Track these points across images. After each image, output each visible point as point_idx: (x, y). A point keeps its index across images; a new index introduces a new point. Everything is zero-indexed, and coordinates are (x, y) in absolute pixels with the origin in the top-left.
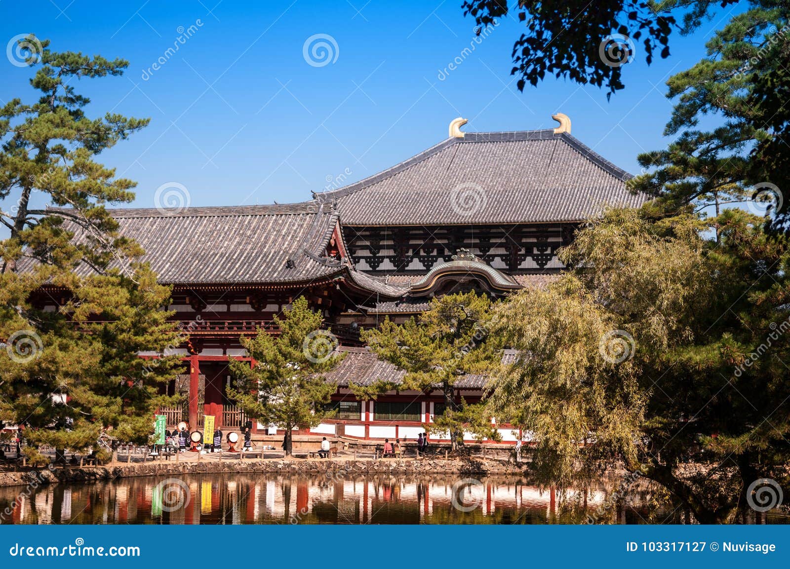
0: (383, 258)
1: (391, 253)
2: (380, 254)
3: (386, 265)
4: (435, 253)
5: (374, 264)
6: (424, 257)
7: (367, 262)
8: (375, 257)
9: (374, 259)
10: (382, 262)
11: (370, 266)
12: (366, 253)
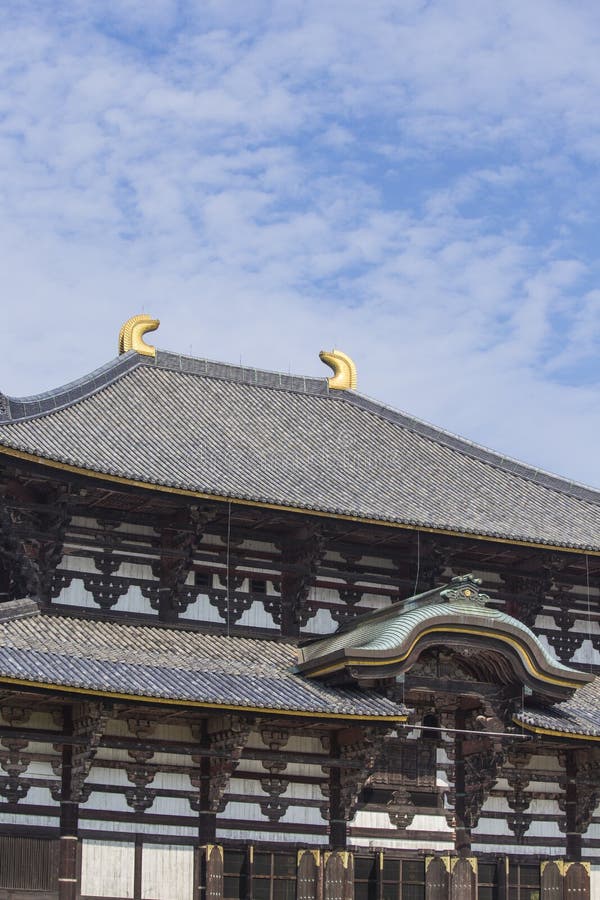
0: (127, 583)
1: (146, 573)
2: (119, 574)
3: (133, 601)
4: (245, 588)
5: (106, 594)
6: (222, 594)
7: (87, 588)
8: (107, 578)
9: (106, 583)
10: (125, 592)
11: (97, 600)
12: (88, 566)
